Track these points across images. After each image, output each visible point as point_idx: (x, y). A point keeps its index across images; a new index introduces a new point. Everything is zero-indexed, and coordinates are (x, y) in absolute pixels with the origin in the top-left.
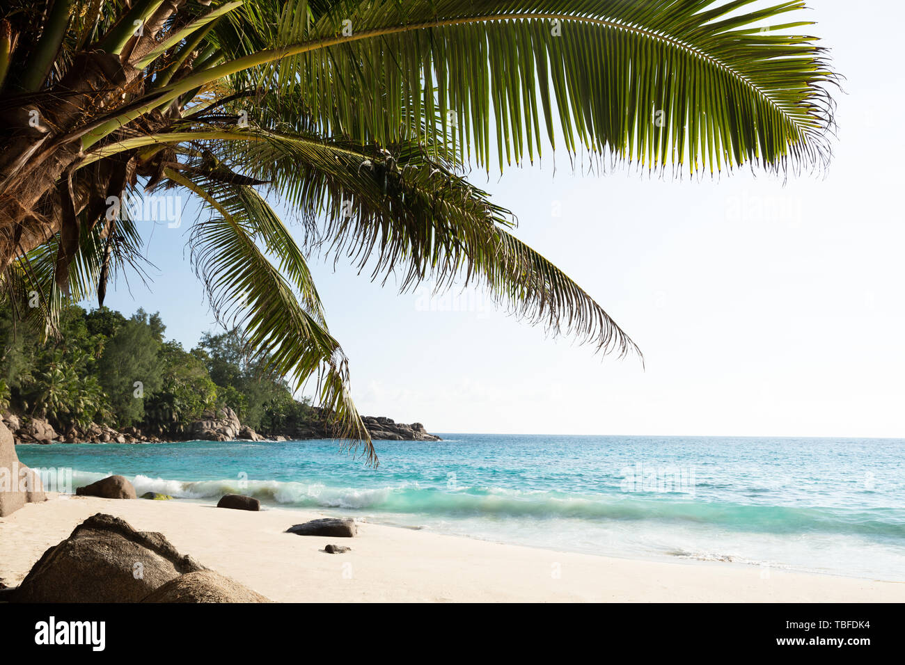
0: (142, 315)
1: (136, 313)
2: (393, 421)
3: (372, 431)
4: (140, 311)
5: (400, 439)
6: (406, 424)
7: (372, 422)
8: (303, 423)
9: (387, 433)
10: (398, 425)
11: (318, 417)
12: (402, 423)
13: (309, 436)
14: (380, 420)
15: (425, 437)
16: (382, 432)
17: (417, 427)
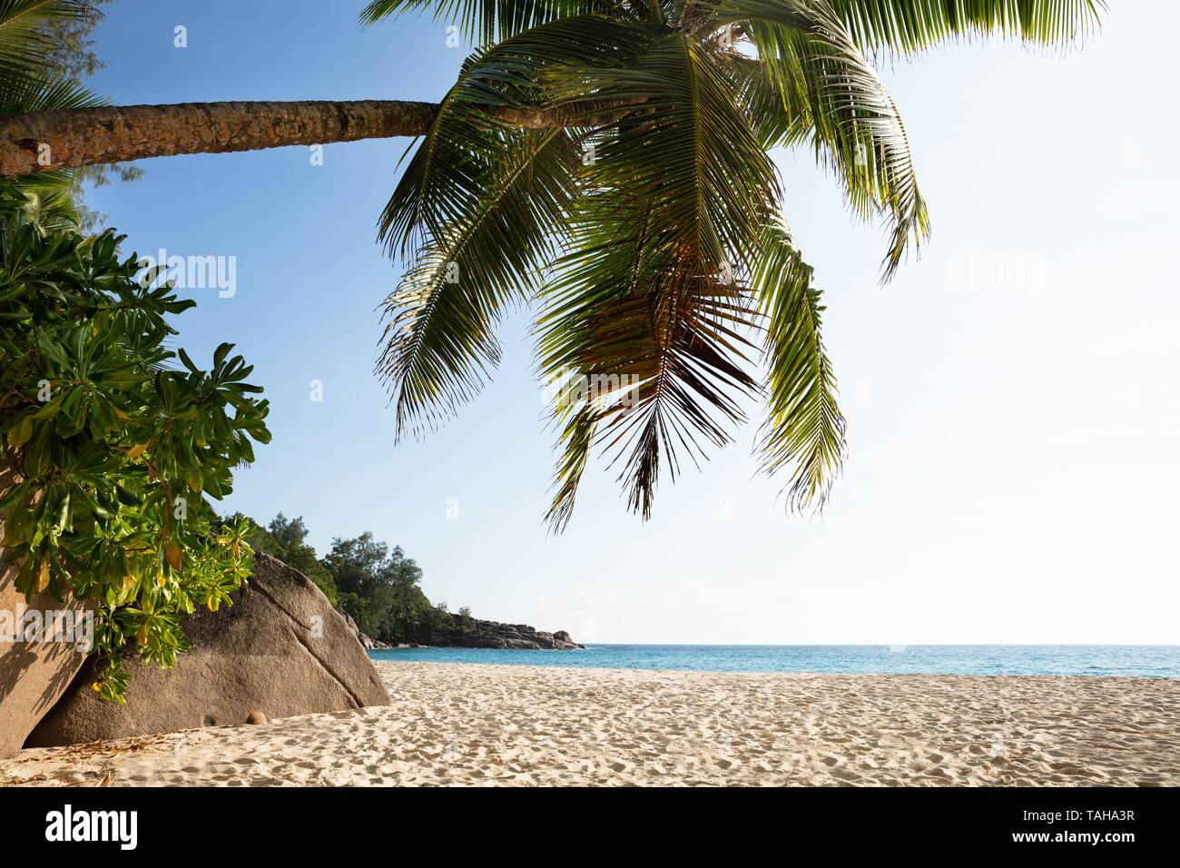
0: (281, 520)
1: (275, 519)
2: (533, 629)
3: (509, 640)
4: (280, 516)
5: (536, 648)
6: (547, 631)
7: (511, 630)
8: (438, 631)
9: (525, 641)
10: (539, 633)
11: (454, 625)
12: (543, 630)
13: (443, 644)
14: (520, 628)
15: (566, 646)
16: (519, 641)
17: (561, 636)
